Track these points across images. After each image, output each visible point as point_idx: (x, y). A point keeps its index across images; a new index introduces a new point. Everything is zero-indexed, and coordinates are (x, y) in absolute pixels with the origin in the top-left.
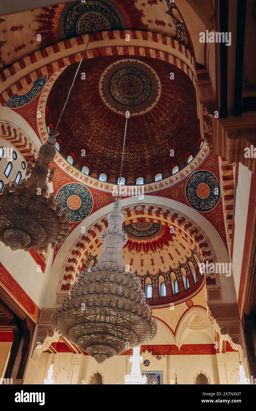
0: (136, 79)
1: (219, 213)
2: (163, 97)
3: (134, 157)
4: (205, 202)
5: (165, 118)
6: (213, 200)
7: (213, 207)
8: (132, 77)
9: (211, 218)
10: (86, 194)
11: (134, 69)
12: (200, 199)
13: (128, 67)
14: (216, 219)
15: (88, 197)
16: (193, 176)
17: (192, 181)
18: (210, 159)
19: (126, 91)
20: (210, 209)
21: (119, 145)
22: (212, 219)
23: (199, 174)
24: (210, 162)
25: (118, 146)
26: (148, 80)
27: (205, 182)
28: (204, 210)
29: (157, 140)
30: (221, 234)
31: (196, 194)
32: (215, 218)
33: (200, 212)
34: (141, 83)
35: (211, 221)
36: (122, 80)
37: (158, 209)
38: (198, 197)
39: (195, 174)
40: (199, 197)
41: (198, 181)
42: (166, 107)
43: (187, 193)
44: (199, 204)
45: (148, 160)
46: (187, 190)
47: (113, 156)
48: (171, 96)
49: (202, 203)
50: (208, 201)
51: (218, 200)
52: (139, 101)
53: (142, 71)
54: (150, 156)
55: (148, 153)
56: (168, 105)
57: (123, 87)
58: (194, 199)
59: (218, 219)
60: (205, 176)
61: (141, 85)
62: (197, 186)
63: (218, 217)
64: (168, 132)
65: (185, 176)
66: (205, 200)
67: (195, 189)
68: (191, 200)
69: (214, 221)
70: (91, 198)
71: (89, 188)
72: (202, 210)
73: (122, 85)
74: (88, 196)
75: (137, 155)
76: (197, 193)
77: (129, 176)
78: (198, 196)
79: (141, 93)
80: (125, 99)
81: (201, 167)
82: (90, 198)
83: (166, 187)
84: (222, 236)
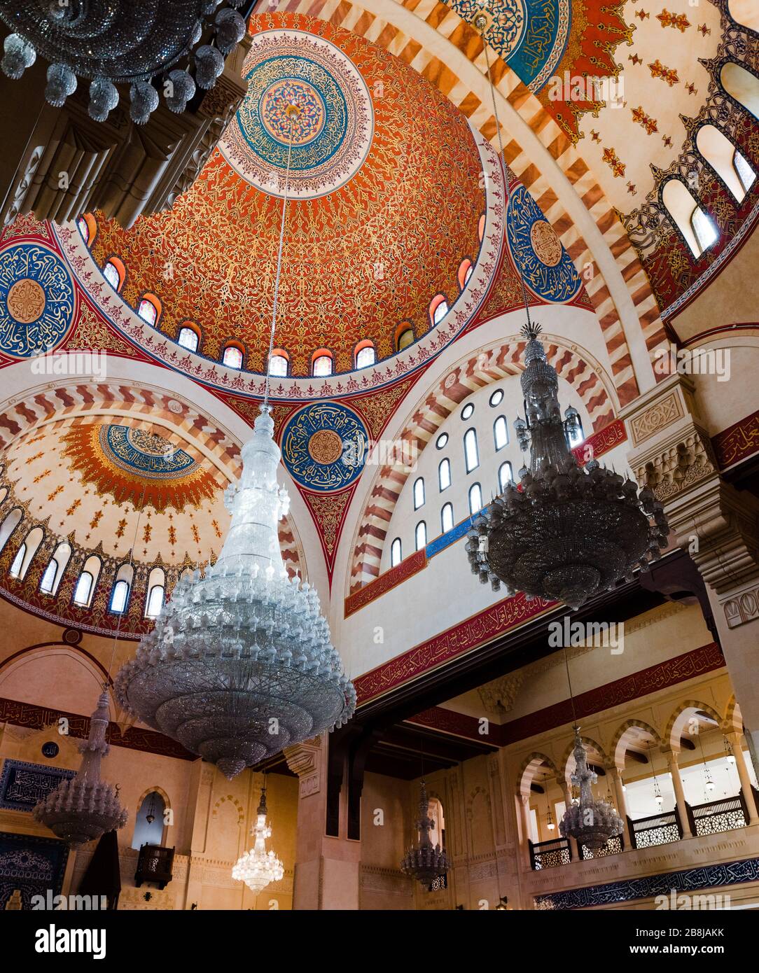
0: (319, 109)
1: (339, 507)
2: (339, 194)
3: (195, 274)
4: (318, 471)
5: (311, 241)
6: (337, 476)
7: (330, 488)
8: (314, 99)
9: (315, 507)
10: (64, 297)
11: (334, 87)
12: (310, 457)
13: (326, 71)
14: (327, 514)
15: (63, 308)
16: (320, 405)
17: (312, 414)
18: (377, 399)
19: (275, 115)
20: (322, 489)
21: (177, 221)
22: (319, 509)
23: (336, 411)
24: (375, 404)
25: (172, 220)
26: (340, 136)
27: (339, 433)
28: (309, 485)
29: (264, 271)
30: (327, 549)
31: (307, 443)
32: (324, 512)
33: (299, 483)
34: (318, 127)
35: (314, 512)
36: (288, 85)
37: (215, 431)
38: (307, 451)
39: (328, 404)
40: (312, 454)
41: (325, 422)
42: (330, 220)
43: (288, 430)
44: (302, 467)
45: (223, 303)
46: (290, 424)
47: (152, 239)
48: (358, 208)
49: (311, 470)
50: (326, 472)
51: (348, 481)
52: (281, 159)
53: (346, 109)
54: (231, 297)
55: (231, 287)
56: (336, 220)
57: (276, 100)
58: (298, 453)
59: (330, 517)
60: (346, 421)
61: (315, 130)
62: (318, 430)
63: (332, 513)
64: (299, 274)
65: (302, 395)
66: (322, 466)
67: (311, 434)
68: (289, 450)
69: (321, 516)
70: (71, 315)
71: (77, 286)
72: (303, 482)
73: (278, 93)
74: (65, 304)
75: (204, 273)
76: (310, 443)
77: (167, 312)
78: (310, 451)
79: (301, 148)
80: (257, 129)
81: (349, 399)
82: (68, 313)
83: (247, 391)
84: (328, 553)
